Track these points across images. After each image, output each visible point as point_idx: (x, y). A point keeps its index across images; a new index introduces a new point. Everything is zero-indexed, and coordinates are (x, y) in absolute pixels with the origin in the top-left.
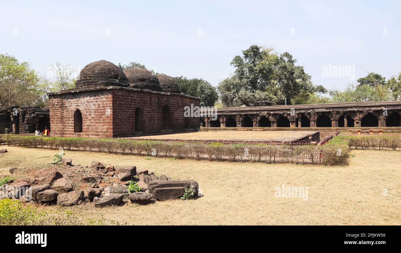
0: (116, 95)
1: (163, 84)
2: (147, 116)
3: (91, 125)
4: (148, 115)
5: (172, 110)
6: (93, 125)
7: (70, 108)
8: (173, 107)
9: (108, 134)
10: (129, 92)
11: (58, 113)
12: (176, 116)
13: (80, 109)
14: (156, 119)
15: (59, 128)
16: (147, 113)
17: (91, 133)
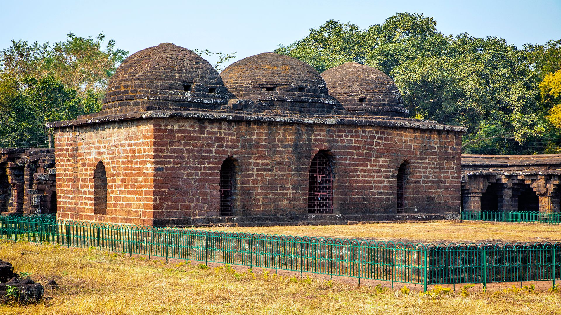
0: (165, 131)
1: (346, 90)
2: (259, 179)
3: (120, 197)
4: (262, 175)
5: (348, 162)
6: (124, 197)
7: (88, 157)
8: (352, 154)
9: (146, 218)
10: (203, 123)
11: (68, 169)
12: (361, 178)
13: (103, 161)
14: (290, 185)
15: (70, 203)
16: (258, 170)
17: (120, 217)
